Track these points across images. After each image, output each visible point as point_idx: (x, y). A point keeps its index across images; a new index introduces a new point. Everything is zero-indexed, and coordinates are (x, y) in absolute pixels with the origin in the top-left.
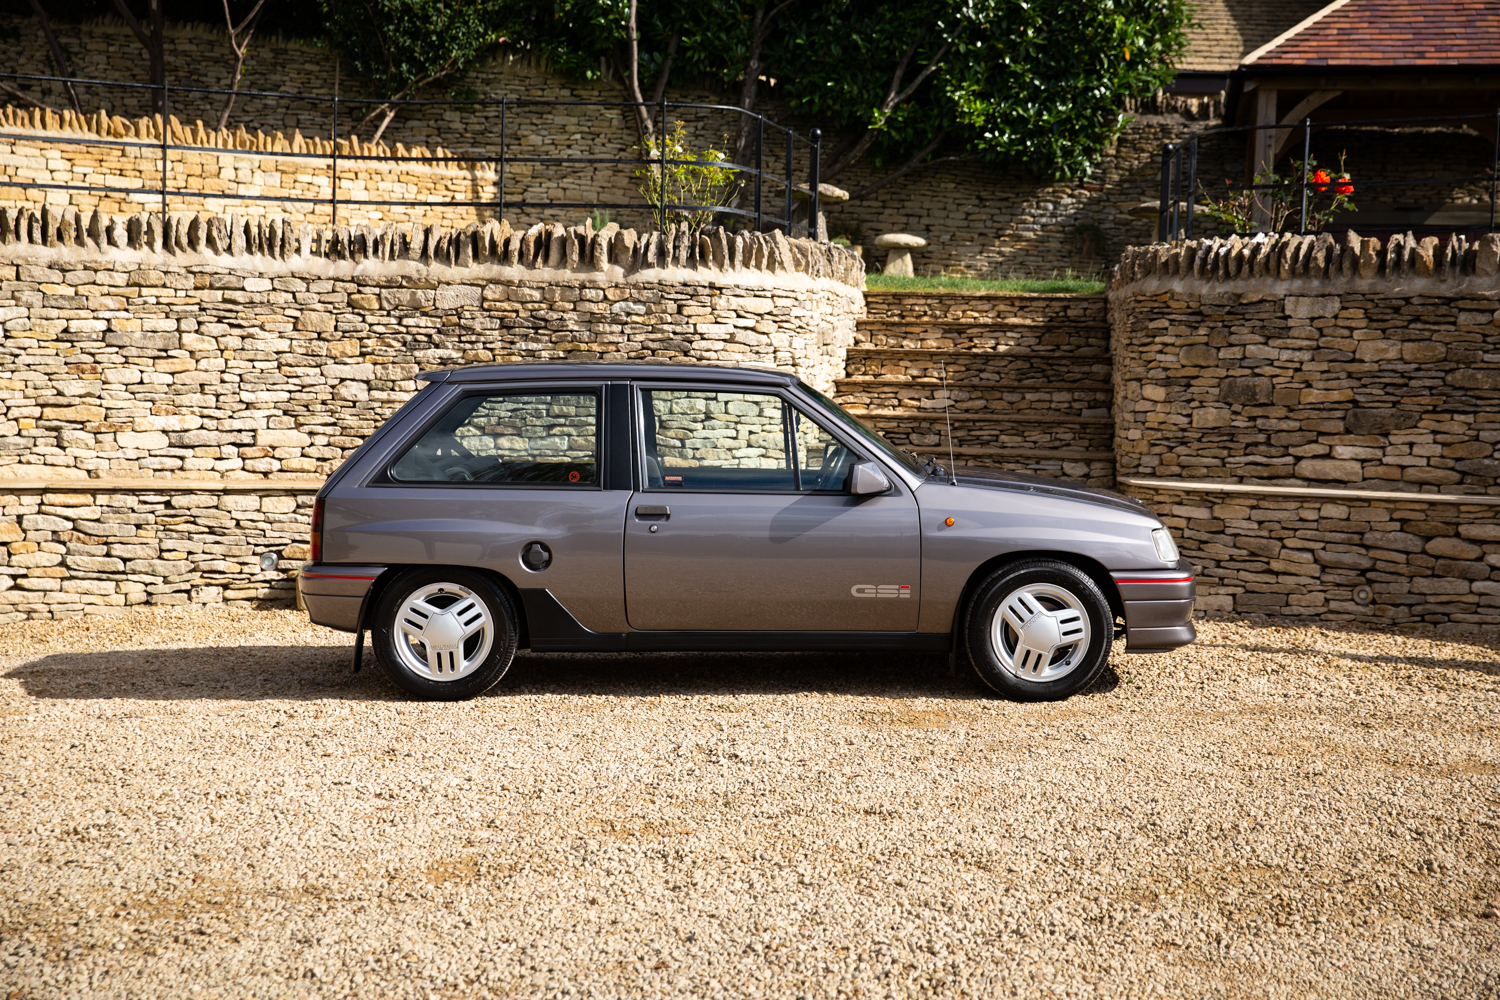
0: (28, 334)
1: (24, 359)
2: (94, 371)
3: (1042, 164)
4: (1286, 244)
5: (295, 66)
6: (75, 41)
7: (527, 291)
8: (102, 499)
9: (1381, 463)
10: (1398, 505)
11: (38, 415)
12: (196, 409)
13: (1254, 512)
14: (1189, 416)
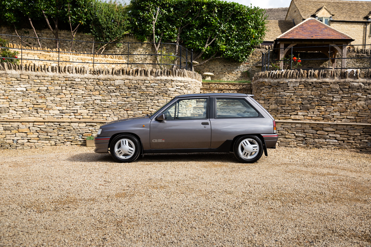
0: (31, 90)
1: (30, 95)
2: (44, 97)
3: (237, 58)
4: (288, 72)
5: (85, 39)
6: (40, 34)
7: (133, 81)
8: (46, 124)
9: (308, 116)
10: (311, 124)
11: (33, 106)
12: (65, 105)
13: (282, 126)
14: (269, 106)
